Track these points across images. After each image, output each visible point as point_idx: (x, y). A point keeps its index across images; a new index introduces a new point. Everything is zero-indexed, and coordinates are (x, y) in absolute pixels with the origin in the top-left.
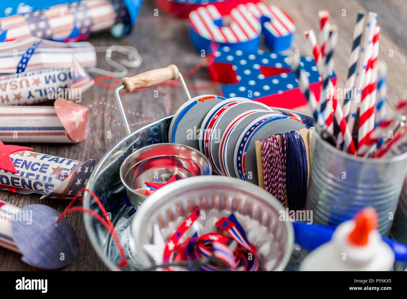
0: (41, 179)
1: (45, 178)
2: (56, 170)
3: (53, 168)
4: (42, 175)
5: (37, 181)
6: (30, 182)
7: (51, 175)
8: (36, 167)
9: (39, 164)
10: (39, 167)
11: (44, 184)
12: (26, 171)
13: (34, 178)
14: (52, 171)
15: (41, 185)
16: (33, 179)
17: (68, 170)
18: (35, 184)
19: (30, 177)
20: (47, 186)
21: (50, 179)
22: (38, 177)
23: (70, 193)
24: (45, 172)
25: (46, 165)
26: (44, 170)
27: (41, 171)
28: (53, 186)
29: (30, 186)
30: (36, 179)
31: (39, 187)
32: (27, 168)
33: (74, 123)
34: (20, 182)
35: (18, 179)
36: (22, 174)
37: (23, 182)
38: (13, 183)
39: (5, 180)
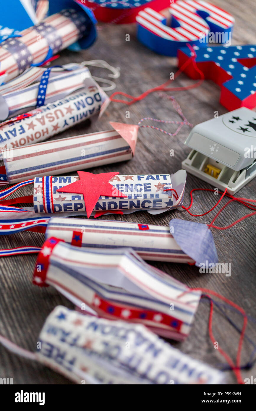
0: (148, 197)
1: (152, 195)
2: (159, 186)
3: (155, 186)
4: (148, 194)
5: (145, 200)
6: (138, 202)
7: (156, 192)
8: (139, 187)
9: (140, 185)
10: (142, 187)
11: (152, 200)
12: (132, 194)
13: (142, 197)
14: (156, 188)
15: (150, 202)
16: (141, 199)
17: (169, 184)
18: (143, 203)
19: (138, 198)
20: (155, 202)
21: (157, 195)
22: (145, 195)
24: (150, 190)
25: (148, 184)
26: (148, 189)
27: (146, 190)
28: (161, 201)
29: (138, 206)
30: (144, 198)
31: (147, 205)
32: (132, 190)
34: (128, 204)
35: (127, 202)
36: (130, 197)
37: (132, 203)
38: (121, 206)
39: (113, 206)
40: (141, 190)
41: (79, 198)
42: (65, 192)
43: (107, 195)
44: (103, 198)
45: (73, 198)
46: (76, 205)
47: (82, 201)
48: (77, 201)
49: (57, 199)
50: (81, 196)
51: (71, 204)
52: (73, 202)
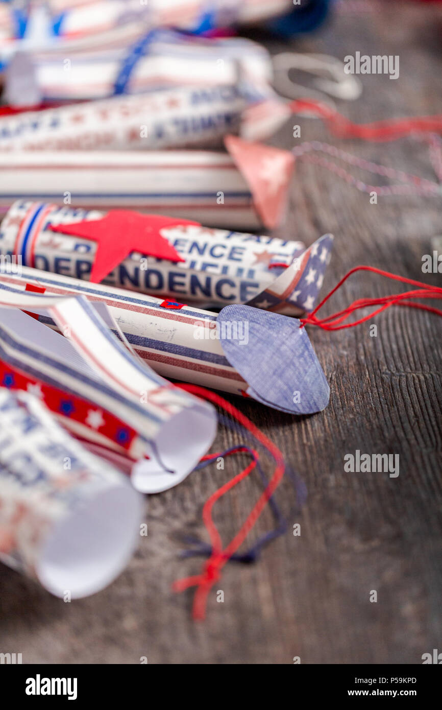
0: (232, 274)
1: (240, 271)
2: (260, 257)
3: (255, 254)
4: (233, 266)
5: (224, 277)
6: (208, 280)
7: (252, 265)
8: (218, 251)
9: (224, 247)
10: (226, 252)
11: (237, 282)
12: (200, 260)
13: (218, 271)
14: (254, 258)
15: (232, 285)
16: (216, 274)
17: (287, 256)
18: (219, 286)
19: (210, 270)
20: (244, 286)
21: (251, 273)
22: (225, 269)
23: (294, 298)
24: (239, 260)
25: (240, 248)
26: (236, 256)
27: (231, 257)
28: (256, 286)
29: (207, 292)
30: (222, 274)
31: (226, 290)
32: (201, 252)
34: (187, 281)
35: (183, 275)
36: (193, 264)
37: (195, 281)
38: (172, 284)
39: (154, 280)
40: (221, 256)
41: (89, 248)
42: (64, 233)
43: (146, 249)
44: (136, 257)
45: (77, 247)
46: (79, 263)
47: (91, 257)
48: (82, 254)
49: (45, 245)
50: (94, 246)
51: (68, 260)
52: (74, 257)
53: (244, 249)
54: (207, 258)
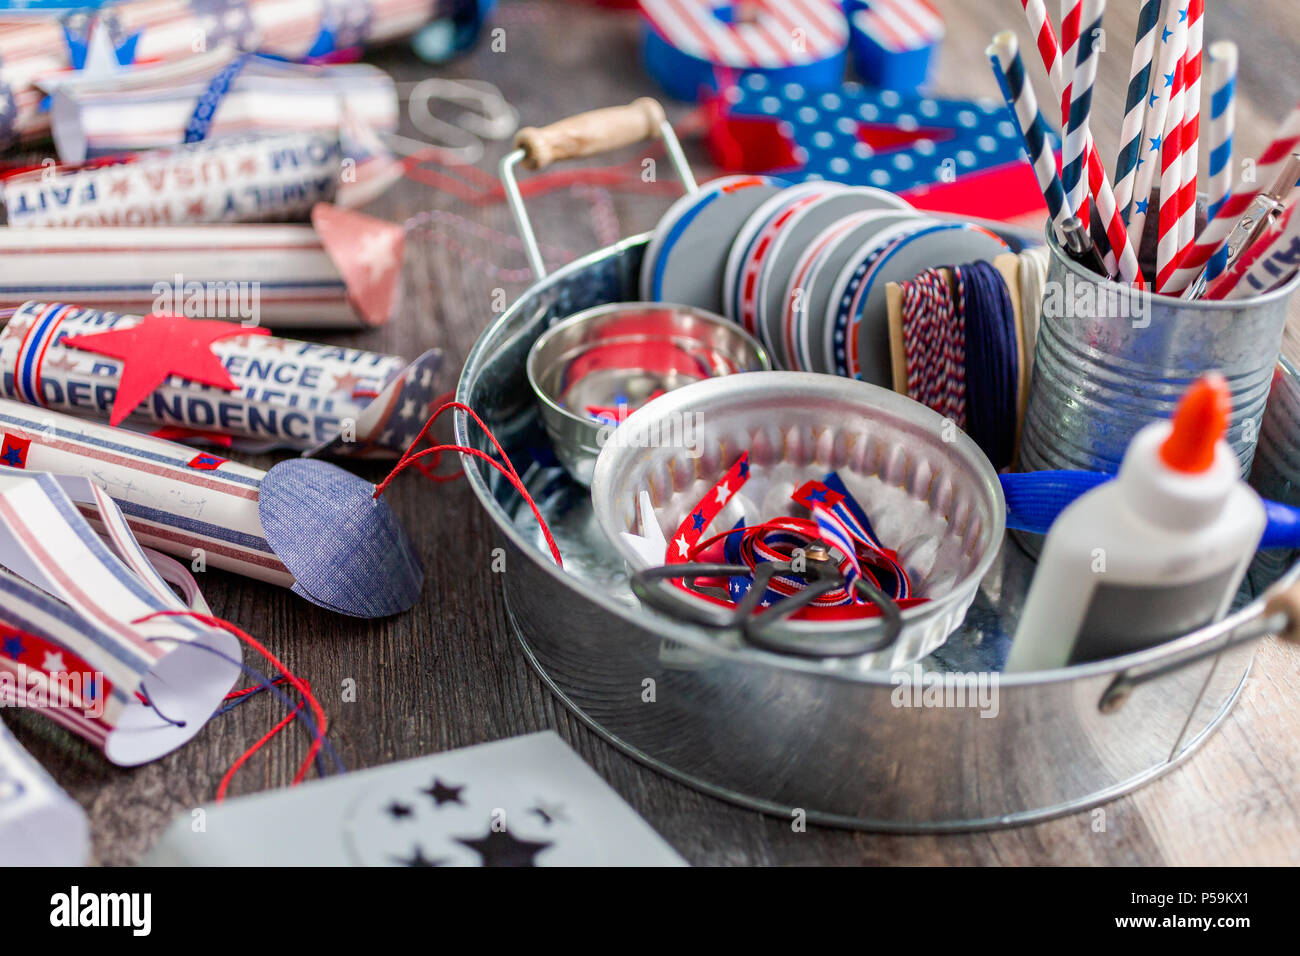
0: (303, 406)
1: (314, 402)
2: (342, 382)
3: (334, 377)
4: (305, 394)
5: (292, 410)
6: (272, 414)
7: (330, 394)
8: (285, 374)
9: (294, 367)
10: (297, 375)
11: (311, 417)
12: (261, 386)
13: (285, 402)
14: (332, 384)
15: (304, 420)
16: (282, 406)
17: (377, 380)
18: (287, 421)
19: (274, 400)
20: (319, 423)
21: (329, 405)
22: (294, 400)
23: (386, 438)
24: (313, 386)
25: (316, 369)
26: (309, 381)
27: (302, 383)
28: (336, 422)
29: (271, 428)
30: (289, 405)
31: (297, 427)
32: (263, 375)
33: (367, 270)
34: (245, 414)
35: (240, 408)
36: (251, 393)
37: (254, 415)
38: (225, 419)
39: (201, 413)
40: (290, 380)
41: (113, 370)
42: (82, 349)
43: (188, 373)
44: (176, 382)
45: (97, 368)
46: (100, 390)
47: (114, 382)
48: (104, 379)
49: (54, 365)
50: (120, 367)
51: (87, 386)
52: (94, 382)
53: (320, 370)
54: (270, 384)
